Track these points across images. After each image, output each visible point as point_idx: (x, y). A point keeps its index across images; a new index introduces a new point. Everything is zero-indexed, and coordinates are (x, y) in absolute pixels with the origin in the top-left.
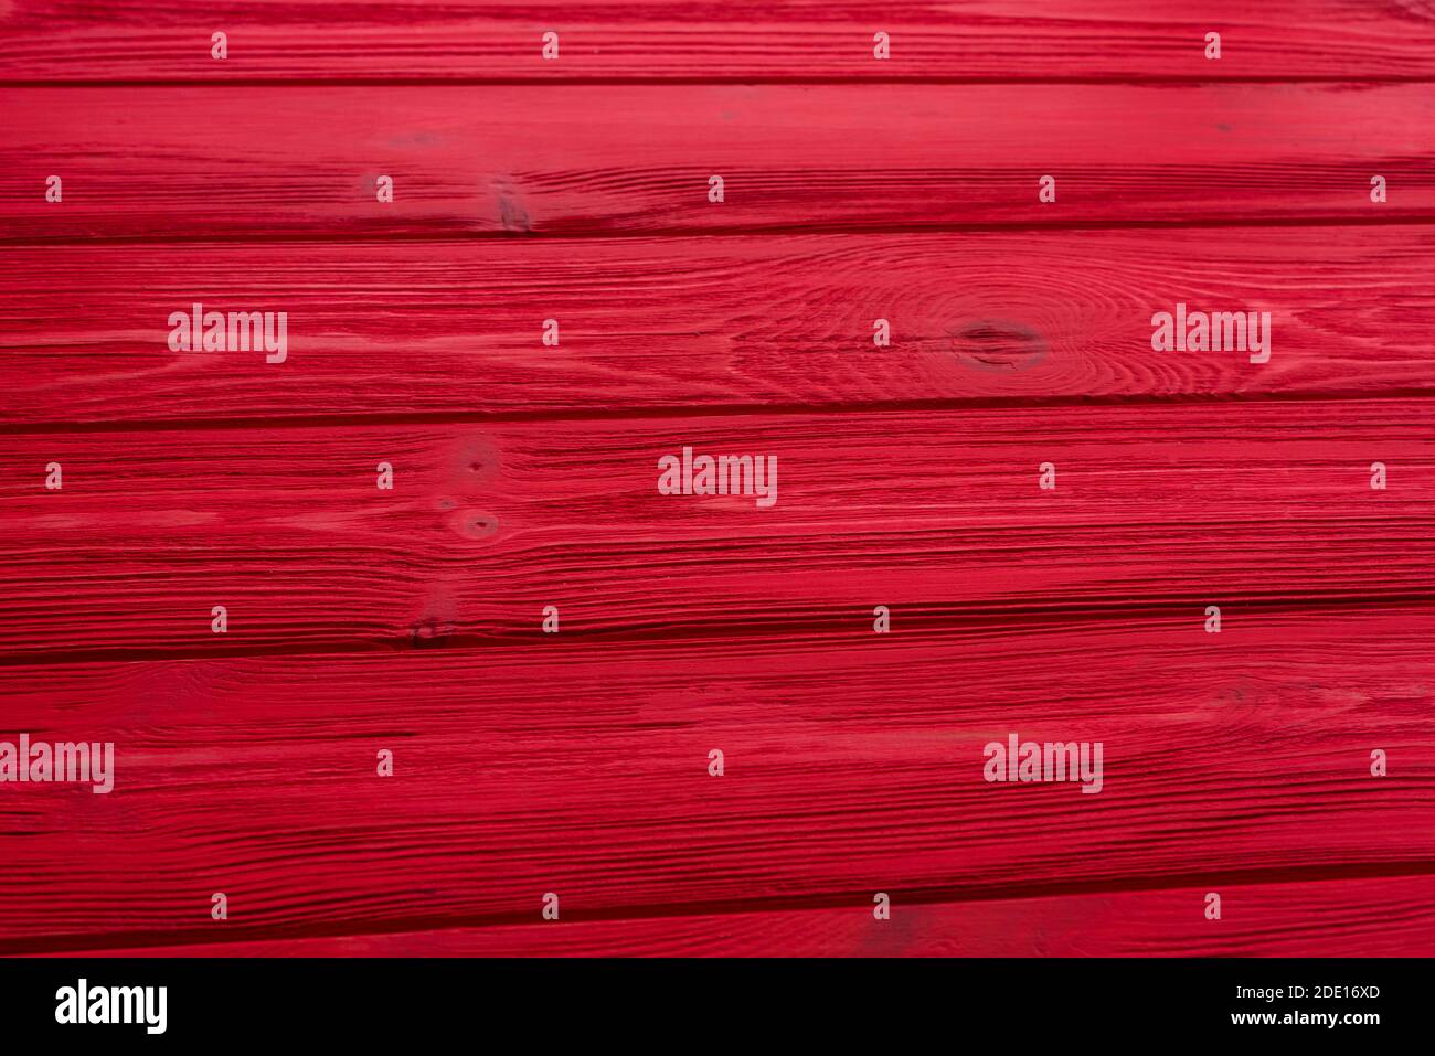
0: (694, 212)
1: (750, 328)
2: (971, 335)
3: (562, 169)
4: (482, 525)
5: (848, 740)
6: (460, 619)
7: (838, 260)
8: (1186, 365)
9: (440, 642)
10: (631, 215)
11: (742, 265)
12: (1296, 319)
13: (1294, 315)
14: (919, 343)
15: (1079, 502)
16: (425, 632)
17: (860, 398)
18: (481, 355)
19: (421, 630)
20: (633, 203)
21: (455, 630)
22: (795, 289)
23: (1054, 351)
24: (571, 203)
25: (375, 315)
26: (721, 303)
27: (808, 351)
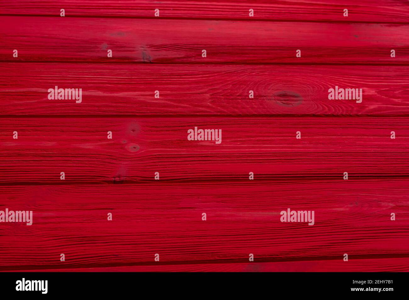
1: (216, 92)
2: (280, 96)
3: (161, 44)
4: (135, 148)
5: (241, 214)
6: (128, 175)
7: (242, 72)
8: (344, 106)
9: (121, 182)
10: (181, 58)
11: (213, 73)
12: (376, 93)
13: (375, 92)
14: (265, 98)
15: (312, 145)
16: (117, 179)
17: (247, 113)
18: (136, 98)
19: (116, 178)
20: (181, 54)
21: (126, 179)
22: (229, 81)
23: (305, 101)
24: (163, 54)
25: (105, 85)
26: (207, 84)
27: (232, 99)
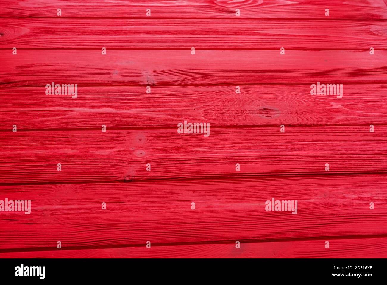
0: (194, 80)
1: (208, 108)
2: (261, 110)
3: (162, 70)
4: (141, 153)
5: (229, 205)
6: (135, 176)
7: (230, 92)
8: (315, 117)
9: (130, 181)
10: (179, 81)
11: (206, 93)
12: (342, 107)
13: (342, 106)
14: (249, 112)
15: (287, 150)
16: (127, 179)
17: (234, 125)
18: (141, 114)
19: (126, 178)
20: (180, 78)
21: (134, 178)
22: (219, 99)
23: (282, 114)
24: (164, 78)
25: (116, 104)
26: (200, 102)
27: (222, 113)
